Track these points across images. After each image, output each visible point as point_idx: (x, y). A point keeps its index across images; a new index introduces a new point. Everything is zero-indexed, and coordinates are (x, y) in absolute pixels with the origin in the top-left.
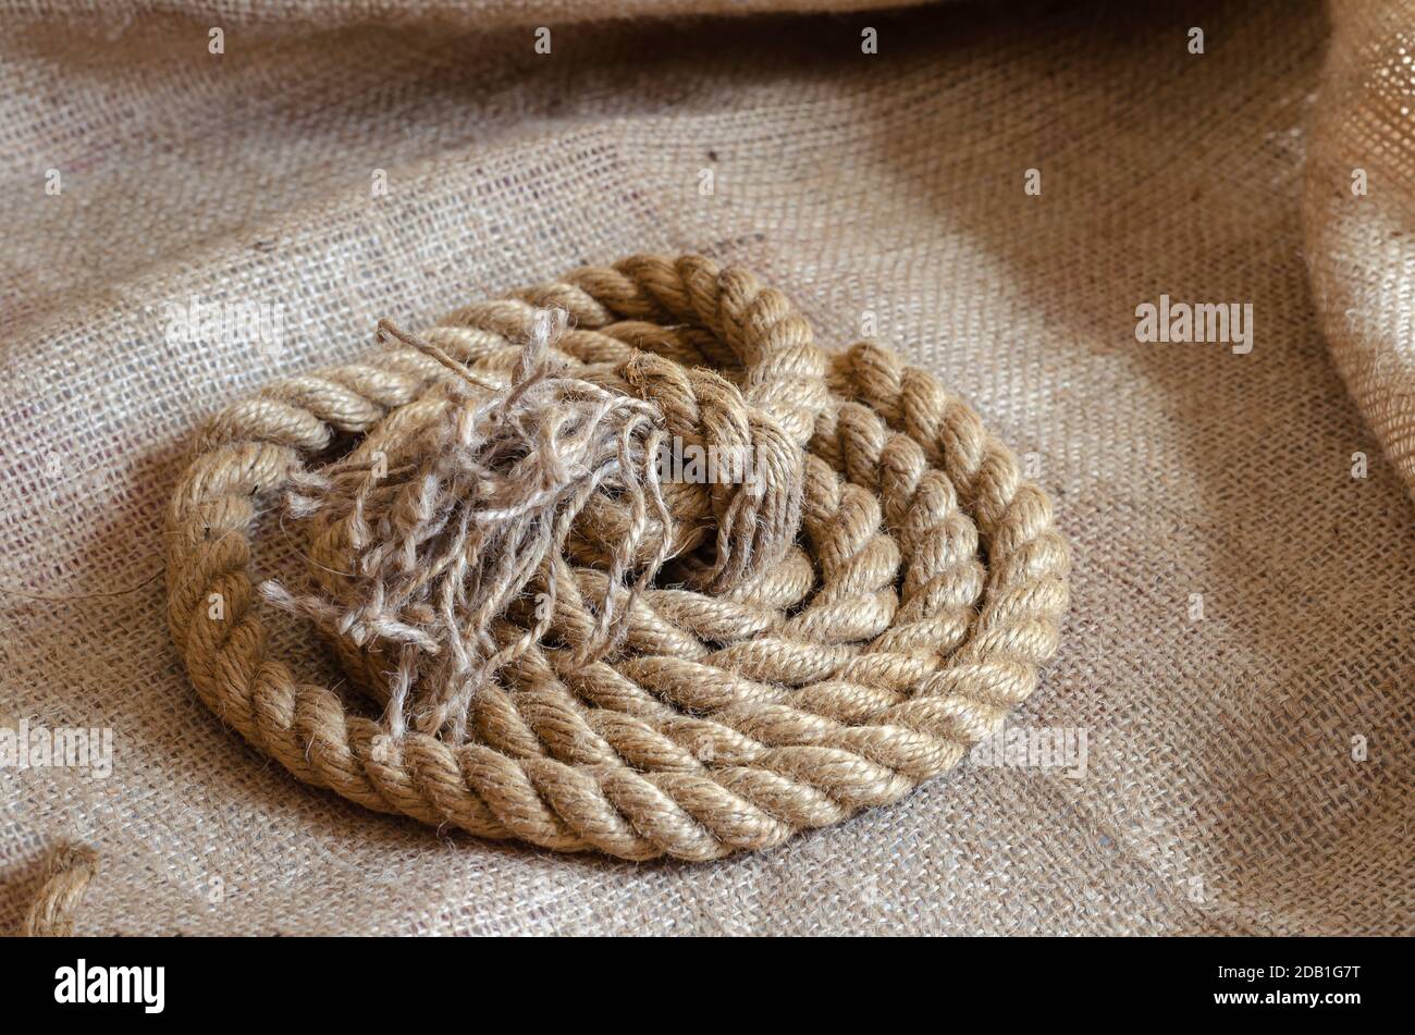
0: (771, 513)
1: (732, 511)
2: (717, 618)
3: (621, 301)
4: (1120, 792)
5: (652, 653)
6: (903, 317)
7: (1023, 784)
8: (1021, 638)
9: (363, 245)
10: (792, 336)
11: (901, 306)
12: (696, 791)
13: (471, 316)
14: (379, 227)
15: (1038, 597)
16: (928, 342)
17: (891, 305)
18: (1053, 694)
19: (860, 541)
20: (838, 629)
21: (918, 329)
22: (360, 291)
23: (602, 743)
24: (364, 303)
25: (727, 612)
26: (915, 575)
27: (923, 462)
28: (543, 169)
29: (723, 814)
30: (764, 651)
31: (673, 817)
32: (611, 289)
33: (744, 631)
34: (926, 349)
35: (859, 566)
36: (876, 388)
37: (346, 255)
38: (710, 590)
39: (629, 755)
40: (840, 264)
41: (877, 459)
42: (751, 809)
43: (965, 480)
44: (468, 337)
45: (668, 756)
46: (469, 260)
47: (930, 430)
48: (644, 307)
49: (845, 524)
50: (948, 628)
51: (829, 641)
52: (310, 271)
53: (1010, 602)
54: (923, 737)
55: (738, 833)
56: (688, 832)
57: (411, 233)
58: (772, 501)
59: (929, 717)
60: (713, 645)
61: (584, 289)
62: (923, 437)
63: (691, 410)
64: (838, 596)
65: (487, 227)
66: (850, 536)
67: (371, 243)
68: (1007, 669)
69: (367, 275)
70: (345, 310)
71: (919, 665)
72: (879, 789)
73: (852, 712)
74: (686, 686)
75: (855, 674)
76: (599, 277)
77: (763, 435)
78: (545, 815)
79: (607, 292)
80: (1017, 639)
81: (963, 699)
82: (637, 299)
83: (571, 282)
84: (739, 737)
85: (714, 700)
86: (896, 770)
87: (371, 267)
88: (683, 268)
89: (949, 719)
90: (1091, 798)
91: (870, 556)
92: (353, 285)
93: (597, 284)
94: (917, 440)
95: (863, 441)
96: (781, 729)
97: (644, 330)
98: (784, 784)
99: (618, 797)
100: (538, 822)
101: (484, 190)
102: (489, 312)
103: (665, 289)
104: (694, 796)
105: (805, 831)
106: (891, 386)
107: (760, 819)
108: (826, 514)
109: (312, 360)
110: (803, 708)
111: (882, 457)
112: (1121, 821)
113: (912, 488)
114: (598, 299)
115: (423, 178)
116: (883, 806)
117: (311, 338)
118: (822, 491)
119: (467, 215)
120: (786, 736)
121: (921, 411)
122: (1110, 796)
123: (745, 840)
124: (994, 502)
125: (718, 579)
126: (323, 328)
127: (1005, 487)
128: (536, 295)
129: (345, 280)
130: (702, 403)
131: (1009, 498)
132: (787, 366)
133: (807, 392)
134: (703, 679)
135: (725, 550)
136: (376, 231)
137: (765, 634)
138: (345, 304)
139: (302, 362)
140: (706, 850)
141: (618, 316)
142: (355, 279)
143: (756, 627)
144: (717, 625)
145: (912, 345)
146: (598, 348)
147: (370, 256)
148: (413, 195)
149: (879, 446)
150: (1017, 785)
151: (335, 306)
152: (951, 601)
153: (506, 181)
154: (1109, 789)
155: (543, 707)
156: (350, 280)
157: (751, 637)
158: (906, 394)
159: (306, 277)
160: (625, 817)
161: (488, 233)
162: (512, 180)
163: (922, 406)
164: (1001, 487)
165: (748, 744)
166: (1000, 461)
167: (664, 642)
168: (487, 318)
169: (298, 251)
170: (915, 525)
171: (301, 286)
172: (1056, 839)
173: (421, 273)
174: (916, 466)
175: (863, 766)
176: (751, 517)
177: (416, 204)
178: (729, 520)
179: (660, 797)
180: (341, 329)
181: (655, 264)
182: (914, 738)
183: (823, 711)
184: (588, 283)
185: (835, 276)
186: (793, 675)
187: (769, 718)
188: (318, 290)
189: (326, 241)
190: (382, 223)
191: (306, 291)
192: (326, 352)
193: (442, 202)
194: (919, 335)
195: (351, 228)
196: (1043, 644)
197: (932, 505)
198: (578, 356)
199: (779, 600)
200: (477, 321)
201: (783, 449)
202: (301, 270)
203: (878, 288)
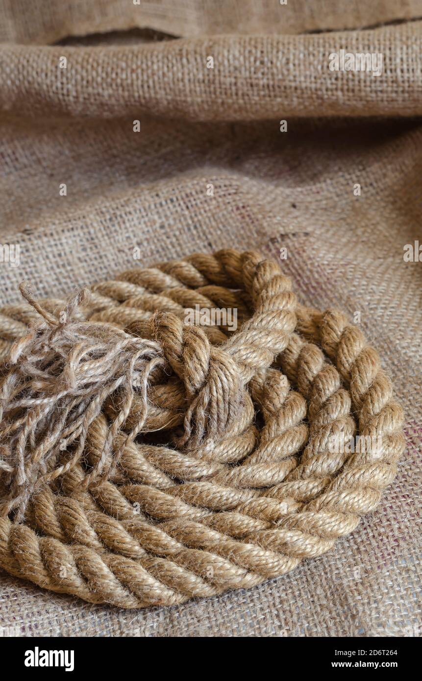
0: (214, 411)
1: (191, 409)
2: (180, 467)
3: (211, 273)
4: (380, 605)
5: (140, 483)
6: (372, 293)
7: (330, 587)
8: (347, 498)
9: (84, 234)
10: (277, 305)
11: (374, 287)
12: (126, 569)
13: (130, 276)
14: (95, 225)
15: (366, 474)
16: (382, 308)
17: (368, 285)
18: (371, 535)
19: (283, 428)
20: (248, 481)
21: (379, 300)
22: (79, 259)
23: (93, 533)
24: (80, 265)
25: (187, 464)
26: (307, 452)
27: (338, 383)
28: (194, 193)
29: (139, 585)
30: (199, 489)
31: (112, 583)
32: (207, 266)
33: (197, 475)
34: (379, 312)
35: (273, 444)
36: (326, 337)
37: (74, 239)
38: (183, 450)
39: (106, 541)
40: (348, 257)
41: (311, 379)
42: (157, 584)
43: (358, 396)
44: (125, 287)
45: (124, 545)
46: (145, 244)
47: (347, 365)
48: (223, 278)
49: (277, 417)
50: (311, 486)
51: (241, 487)
52: (51, 246)
53: (349, 476)
54: (268, 553)
55: (147, 596)
56: (120, 593)
57: (113, 229)
58: (214, 404)
59: (274, 541)
60: (177, 481)
61: (194, 266)
62: (342, 369)
63: (178, 348)
64: (256, 461)
65: (158, 225)
66: (278, 425)
67: (89, 233)
68: (332, 516)
69: (84, 250)
70: (69, 268)
71: (285, 507)
72: (237, 580)
73: (237, 532)
74: (150, 504)
75: (247, 509)
76: (202, 260)
77: (216, 366)
78: (44, 572)
79: (204, 268)
80: (345, 498)
81: (300, 532)
82: (220, 273)
83: (188, 261)
84: (169, 538)
85: (165, 514)
86: (249, 571)
87: (88, 245)
88: (244, 258)
89: (285, 544)
90: (363, 604)
91: (282, 438)
92: (76, 255)
93: (201, 263)
94: (339, 371)
95: (306, 368)
96: (193, 537)
97: (217, 292)
98: (180, 571)
99: (82, 567)
100: (40, 576)
101: (158, 206)
102: (139, 274)
103: (231, 269)
104: (124, 573)
105: (195, 599)
106: (334, 337)
107: (162, 590)
108: (273, 409)
109: (46, 293)
110: (210, 526)
111: (315, 378)
112: (374, 621)
113: (324, 399)
114: (201, 272)
115: (126, 199)
116: (245, 589)
117: (47, 282)
118: (274, 395)
119: (146, 219)
120: (195, 542)
121: (344, 354)
122: (374, 605)
123: (153, 601)
124: (368, 413)
125: (186, 444)
126: (54, 277)
127: (376, 405)
128: (167, 267)
129: (71, 252)
130: (185, 344)
131: (377, 411)
132: (264, 322)
133: (269, 339)
134: (160, 502)
135: (188, 429)
136: (93, 226)
137: (209, 478)
138: (69, 264)
139: (41, 294)
140: (131, 603)
141: (209, 281)
142: (77, 252)
143: (205, 473)
144: (180, 471)
145: (371, 309)
146: (190, 300)
147: (88, 240)
148: (117, 208)
149: (315, 372)
150: (327, 587)
151: (64, 266)
152: (319, 470)
153: (172, 201)
154: (375, 602)
155: (67, 508)
156: (74, 252)
157: (199, 479)
158: (340, 343)
159: (49, 249)
160: (86, 580)
161: (158, 229)
162: (175, 199)
163: (346, 351)
164: (373, 404)
165: (173, 543)
166: (378, 388)
167: (147, 477)
168: (137, 278)
169: (46, 235)
170: (319, 422)
171: (45, 254)
172: (335, 624)
173: (116, 250)
174: (331, 385)
175: (228, 565)
176: (202, 412)
177: (118, 213)
178: (190, 413)
179: (106, 570)
180: (65, 278)
181: (230, 255)
182: (262, 553)
183: (221, 530)
184: (197, 262)
185: (342, 263)
186: (214, 505)
187: (187, 530)
188: (54, 256)
189: (63, 231)
190: (97, 222)
191: (47, 257)
192: (55, 290)
193: (133, 213)
194: (378, 304)
195: (80, 223)
196: (364, 503)
197: (330, 411)
198: (179, 303)
199: (225, 458)
200: (132, 278)
201: (226, 375)
202: (46, 245)
203: (364, 274)
